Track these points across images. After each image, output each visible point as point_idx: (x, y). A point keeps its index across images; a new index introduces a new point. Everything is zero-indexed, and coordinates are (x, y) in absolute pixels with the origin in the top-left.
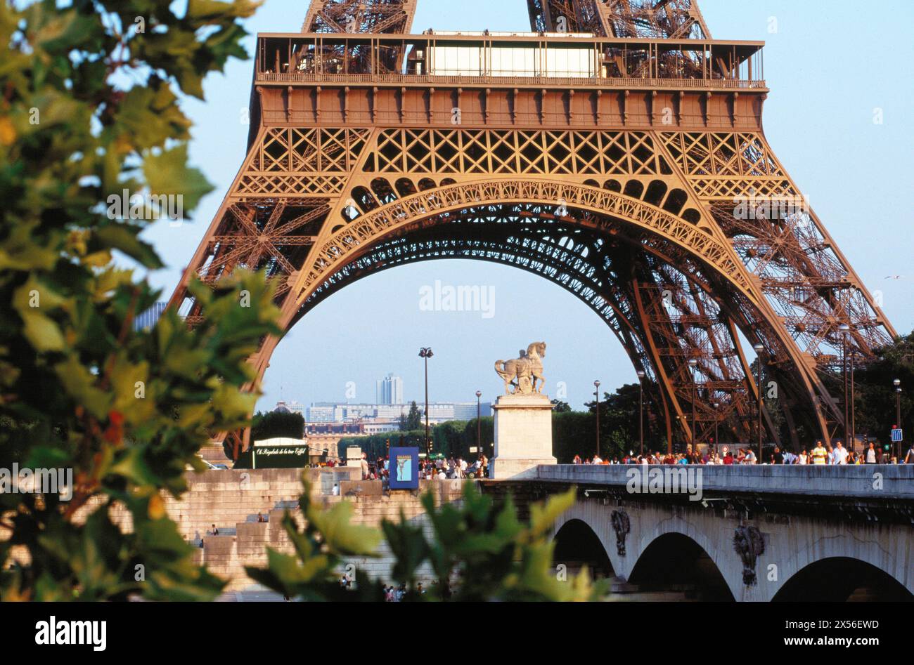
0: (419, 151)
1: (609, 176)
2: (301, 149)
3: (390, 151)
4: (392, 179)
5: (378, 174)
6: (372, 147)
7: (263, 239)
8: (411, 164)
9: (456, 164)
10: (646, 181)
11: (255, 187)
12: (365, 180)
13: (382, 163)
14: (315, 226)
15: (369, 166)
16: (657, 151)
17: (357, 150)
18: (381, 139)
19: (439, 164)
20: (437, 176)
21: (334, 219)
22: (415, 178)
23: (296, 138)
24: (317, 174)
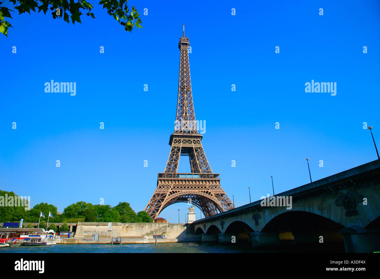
0: (178, 187)
1: (201, 190)
2: (163, 187)
3: (174, 187)
4: (175, 191)
5: (173, 190)
6: (172, 187)
7: (158, 198)
8: (177, 189)
9: (182, 189)
10: (206, 191)
11: (158, 192)
12: (171, 191)
13: (173, 189)
14: (165, 197)
15: (172, 189)
16: (207, 187)
17: (170, 187)
18: (173, 186)
19: (180, 189)
20: (180, 190)
21: (167, 196)
22: (177, 191)
23: (163, 186)
24: (165, 190)
